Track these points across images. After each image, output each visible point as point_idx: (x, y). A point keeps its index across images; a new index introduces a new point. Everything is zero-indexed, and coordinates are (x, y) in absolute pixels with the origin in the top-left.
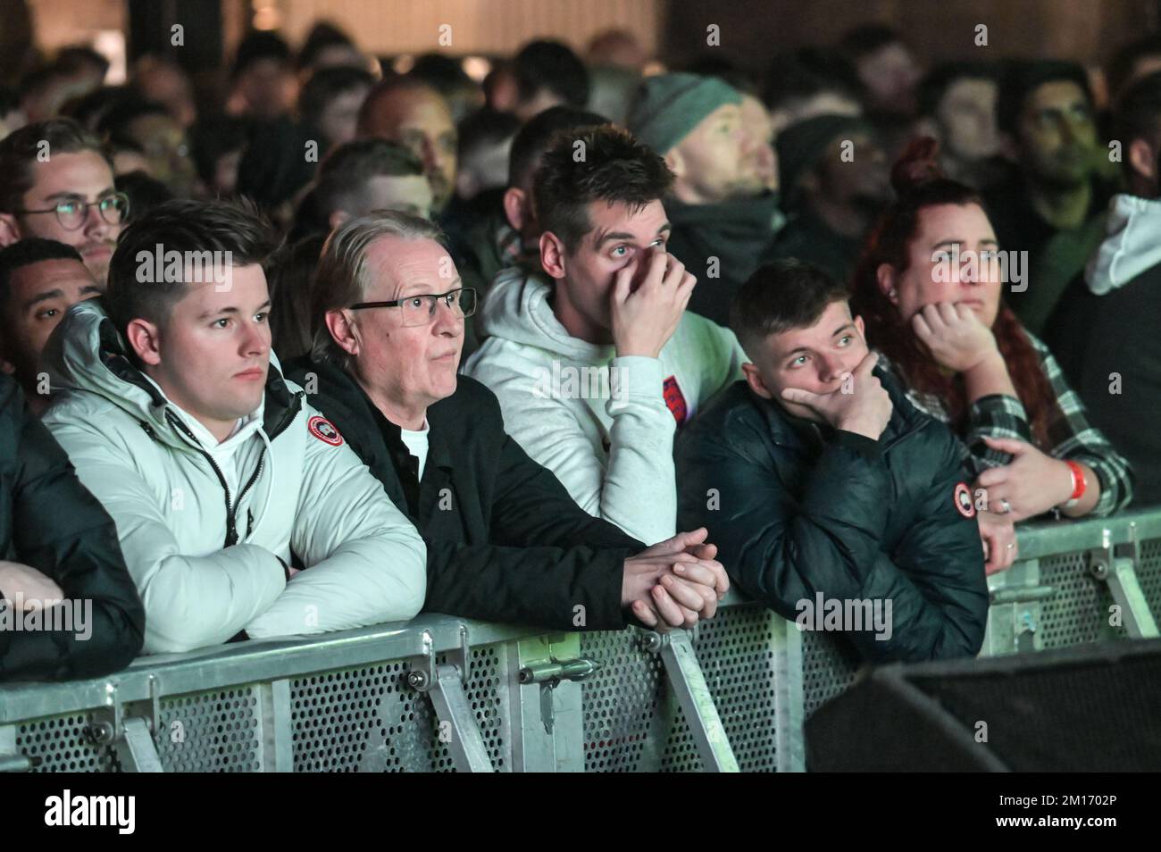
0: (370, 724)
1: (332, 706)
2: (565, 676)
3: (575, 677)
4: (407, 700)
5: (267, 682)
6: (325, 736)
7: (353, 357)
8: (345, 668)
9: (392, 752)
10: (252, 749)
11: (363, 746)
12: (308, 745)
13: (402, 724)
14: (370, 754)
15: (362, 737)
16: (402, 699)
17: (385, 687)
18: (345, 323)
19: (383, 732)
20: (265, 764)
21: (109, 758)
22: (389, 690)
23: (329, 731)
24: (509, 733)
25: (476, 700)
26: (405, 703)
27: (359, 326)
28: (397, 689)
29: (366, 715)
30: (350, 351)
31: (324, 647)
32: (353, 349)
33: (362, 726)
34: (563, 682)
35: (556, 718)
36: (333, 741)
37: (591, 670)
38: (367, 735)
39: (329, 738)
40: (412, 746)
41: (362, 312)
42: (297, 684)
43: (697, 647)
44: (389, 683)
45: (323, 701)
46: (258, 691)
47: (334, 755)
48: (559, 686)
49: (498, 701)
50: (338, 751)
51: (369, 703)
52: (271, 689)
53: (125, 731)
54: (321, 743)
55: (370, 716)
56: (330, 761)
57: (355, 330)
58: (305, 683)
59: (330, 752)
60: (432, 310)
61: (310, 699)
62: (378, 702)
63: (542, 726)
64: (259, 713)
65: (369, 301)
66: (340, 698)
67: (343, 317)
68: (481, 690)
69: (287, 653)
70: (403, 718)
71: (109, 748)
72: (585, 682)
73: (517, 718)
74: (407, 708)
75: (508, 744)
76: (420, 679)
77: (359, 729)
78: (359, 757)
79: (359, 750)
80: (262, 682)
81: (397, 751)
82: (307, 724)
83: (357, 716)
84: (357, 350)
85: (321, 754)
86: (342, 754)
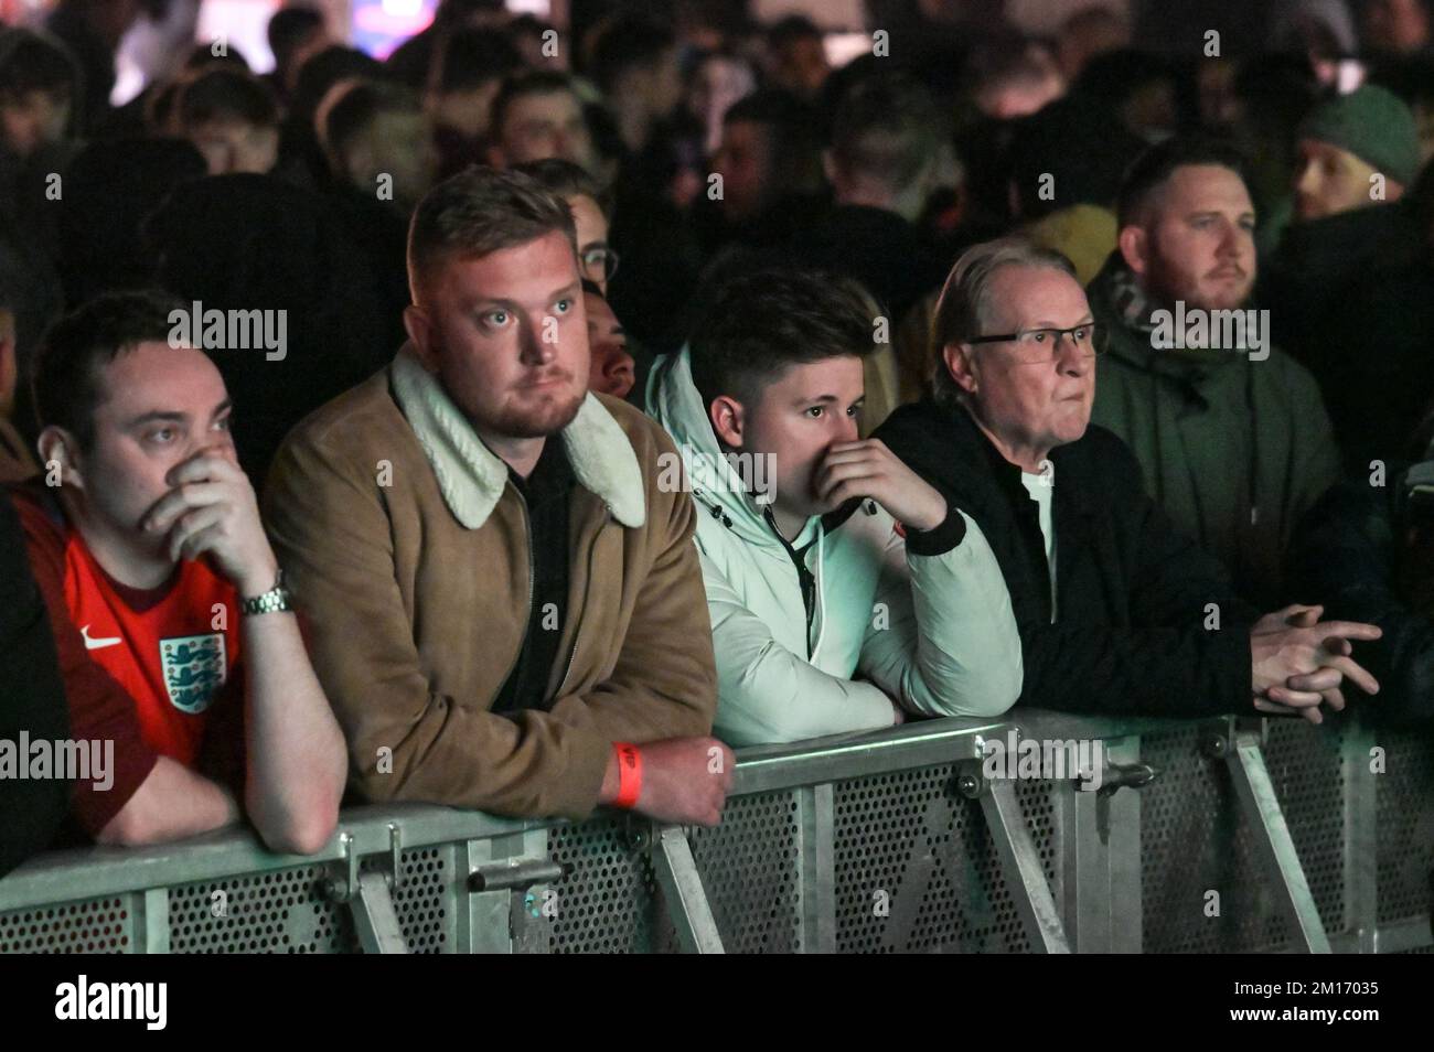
0: (916, 833)
1: (876, 812)
2: (1124, 783)
3: (1134, 784)
4: (955, 807)
5: (810, 787)
6: (868, 844)
7: (972, 396)
8: (891, 772)
9: (938, 862)
10: (791, 858)
11: (908, 856)
12: (850, 855)
13: (950, 832)
14: (914, 865)
15: (907, 846)
16: (950, 805)
17: (932, 792)
18: (963, 359)
19: (929, 841)
20: (805, 875)
21: (642, 867)
22: (937, 794)
23: (872, 839)
24: (1062, 843)
25: (1027, 807)
26: (953, 809)
27: (978, 363)
28: (945, 795)
29: (911, 822)
30: (968, 388)
31: (872, 749)
32: (971, 386)
33: (907, 834)
34: (1122, 789)
35: (1113, 828)
36: (877, 850)
37: (1151, 777)
38: (912, 844)
39: (872, 847)
40: (959, 856)
41: (982, 347)
42: (840, 788)
43: (1264, 752)
44: (937, 788)
45: (867, 806)
46: (799, 796)
47: (877, 865)
48: (1118, 793)
49: (1051, 809)
50: (881, 861)
51: (915, 810)
52: (813, 793)
53: (662, 838)
54: (864, 852)
55: (916, 824)
56: (872, 872)
57: (973, 367)
58: (848, 787)
59: (872, 862)
60: (1056, 347)
61: (853, 804)
62: (924, 809)
63: (1096, 837)
64: (800, 817)
65: (990, 334)
66: (884, 804)
67: (961, 352)
68: (1033, 796)
69: (833, 756)
70: (950, 827)
71: (642, 855)
72: (1145, 790)
73: (1071, 827)
74: (954, 815)
75: (1060, 855)
76: (971, 784)
77: (903, 837)
78: (903, 868)
79: (903, 860)
80: (803, 786)
81: (943, 861)
82: (850, 831)
83: (902, 823)
84: (976, 388)
85: (864, 863)
86: (885, 864)
